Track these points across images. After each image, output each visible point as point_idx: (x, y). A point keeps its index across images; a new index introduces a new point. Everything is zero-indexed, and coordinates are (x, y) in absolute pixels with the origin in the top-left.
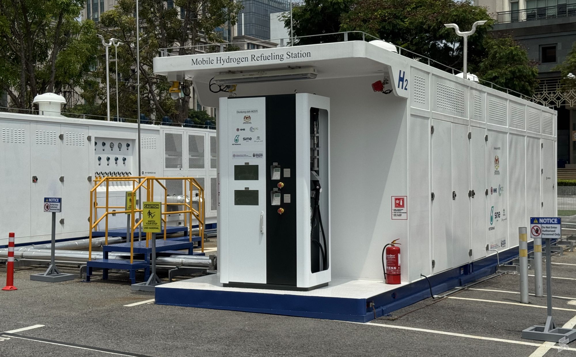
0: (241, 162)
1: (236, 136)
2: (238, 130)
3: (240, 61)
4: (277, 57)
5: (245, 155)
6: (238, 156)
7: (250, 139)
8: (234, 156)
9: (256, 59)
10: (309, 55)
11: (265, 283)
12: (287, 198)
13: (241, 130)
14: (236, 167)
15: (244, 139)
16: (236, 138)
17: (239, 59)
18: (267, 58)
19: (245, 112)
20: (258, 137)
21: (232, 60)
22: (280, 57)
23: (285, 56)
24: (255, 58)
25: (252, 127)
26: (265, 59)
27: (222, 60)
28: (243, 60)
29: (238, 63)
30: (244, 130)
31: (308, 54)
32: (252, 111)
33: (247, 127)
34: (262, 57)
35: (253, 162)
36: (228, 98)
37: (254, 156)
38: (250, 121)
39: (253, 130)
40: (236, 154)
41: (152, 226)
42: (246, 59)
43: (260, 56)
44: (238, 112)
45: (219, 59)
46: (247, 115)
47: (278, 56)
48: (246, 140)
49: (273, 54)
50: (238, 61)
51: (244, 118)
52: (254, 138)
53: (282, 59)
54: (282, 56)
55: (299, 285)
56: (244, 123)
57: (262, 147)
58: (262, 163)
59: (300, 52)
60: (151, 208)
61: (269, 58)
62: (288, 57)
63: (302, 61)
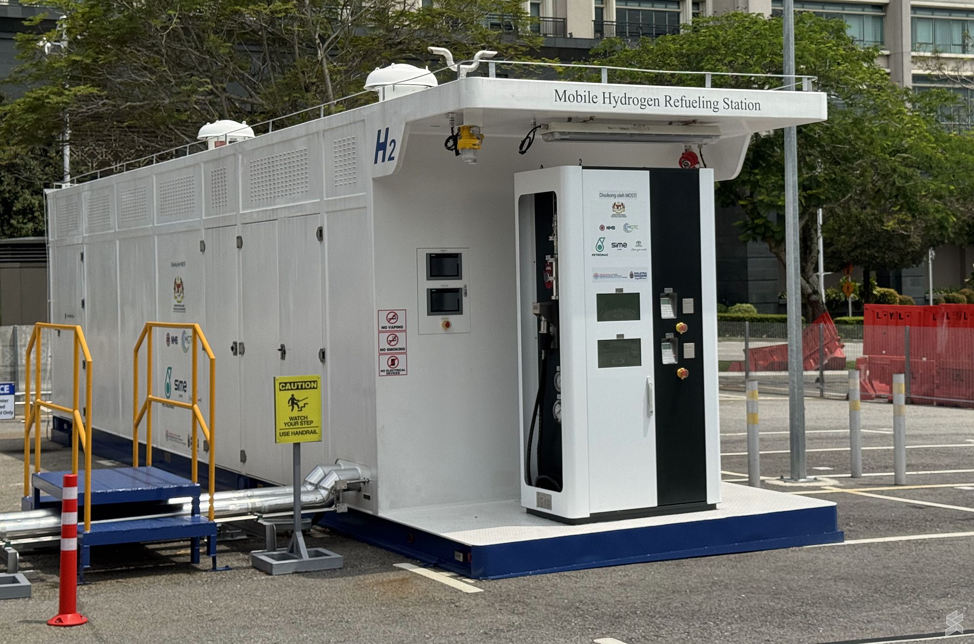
0: (609, 288)
1: (600, 239)
2: (602, 228)
3: (646, 103)
4: (707, 104)
5: (616, 275)
6: (602, 276)
7: (625, 245)
8: (596, 276)
9: (673, 105)
10: (758, 108)
11: (655, 504)
12: (689, 350)
13: (608, 228)
14: (600, 297)
15: (614, 245)
16: (600, 243)
17: (643, 100)
18: (691, 105)
19: (614, 196)
20: (639, 242)
21: (631, 100)
22: (712, 106)
23: (721, 105)
24: (672, 102)
25: (627, 224)
26: (688, 105)
27: (612, 99)
28: (650, 103)
29: (642, 107)
30: (613, 228)
31: (756, 106)
32: (628, 195)
33: (619, 223)
34: (684, 102)
35: (629, 288)
36: (584, 168)
37: (632, 276)
38: (623, 213)
39: (629, 229)
40: (599, 273)
41: (299, 428)
42: (657, 101)
43: (679, 99)
44: (602, 195)
45: (607, 95)
46: (619, 201)
47: (709, 103)
48: (617, 246)
49: (702, 99)
50: (643, 102)
51: (613, 207)
52: (632, 245)
53: (716, 109)
54: (716, 103)
55: (710, 501)
56: (613, 216)
57: (644, 262)
58: (645, 289)
59: (744, 101)
60: (298, 388)
61: (695, 105)
62: (726, 106)
63: (748, 115)
